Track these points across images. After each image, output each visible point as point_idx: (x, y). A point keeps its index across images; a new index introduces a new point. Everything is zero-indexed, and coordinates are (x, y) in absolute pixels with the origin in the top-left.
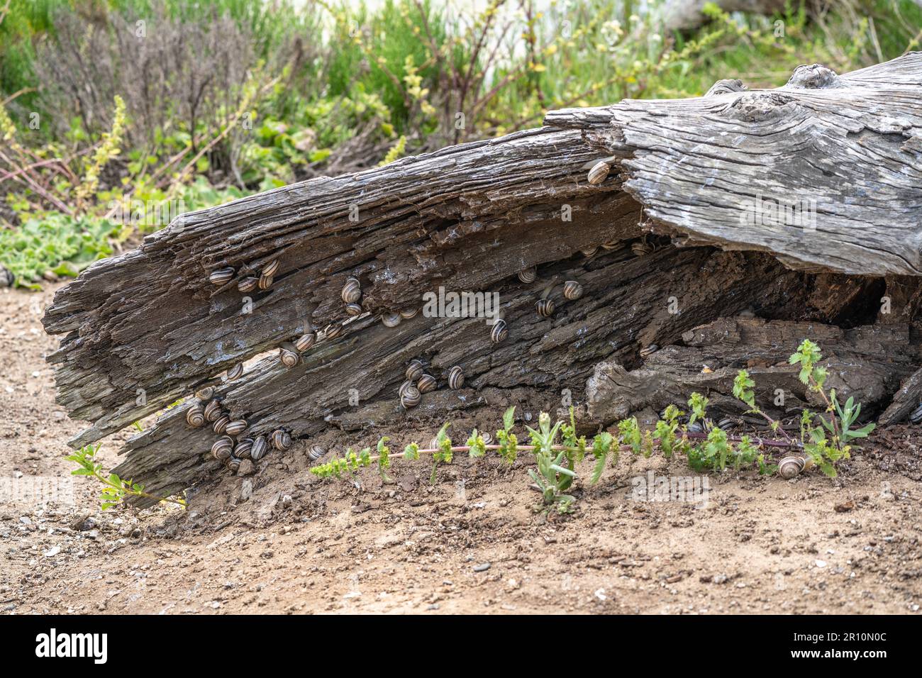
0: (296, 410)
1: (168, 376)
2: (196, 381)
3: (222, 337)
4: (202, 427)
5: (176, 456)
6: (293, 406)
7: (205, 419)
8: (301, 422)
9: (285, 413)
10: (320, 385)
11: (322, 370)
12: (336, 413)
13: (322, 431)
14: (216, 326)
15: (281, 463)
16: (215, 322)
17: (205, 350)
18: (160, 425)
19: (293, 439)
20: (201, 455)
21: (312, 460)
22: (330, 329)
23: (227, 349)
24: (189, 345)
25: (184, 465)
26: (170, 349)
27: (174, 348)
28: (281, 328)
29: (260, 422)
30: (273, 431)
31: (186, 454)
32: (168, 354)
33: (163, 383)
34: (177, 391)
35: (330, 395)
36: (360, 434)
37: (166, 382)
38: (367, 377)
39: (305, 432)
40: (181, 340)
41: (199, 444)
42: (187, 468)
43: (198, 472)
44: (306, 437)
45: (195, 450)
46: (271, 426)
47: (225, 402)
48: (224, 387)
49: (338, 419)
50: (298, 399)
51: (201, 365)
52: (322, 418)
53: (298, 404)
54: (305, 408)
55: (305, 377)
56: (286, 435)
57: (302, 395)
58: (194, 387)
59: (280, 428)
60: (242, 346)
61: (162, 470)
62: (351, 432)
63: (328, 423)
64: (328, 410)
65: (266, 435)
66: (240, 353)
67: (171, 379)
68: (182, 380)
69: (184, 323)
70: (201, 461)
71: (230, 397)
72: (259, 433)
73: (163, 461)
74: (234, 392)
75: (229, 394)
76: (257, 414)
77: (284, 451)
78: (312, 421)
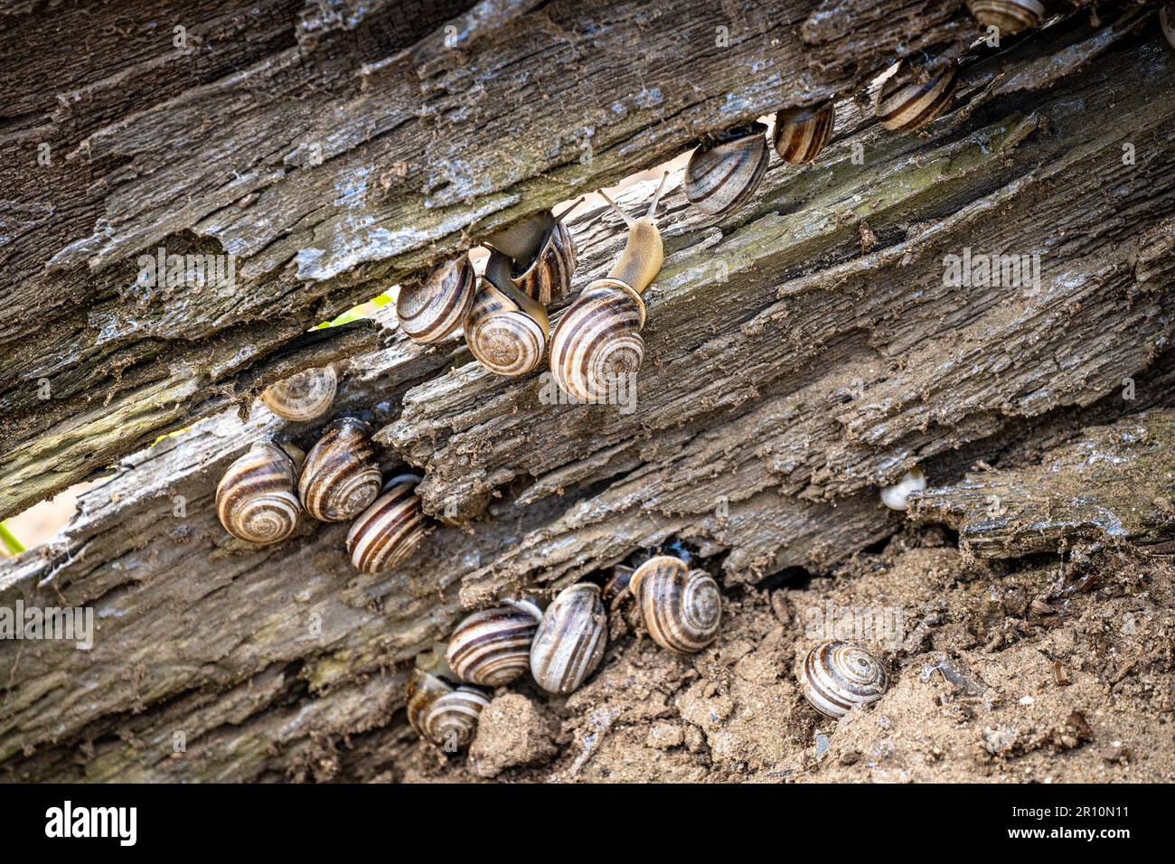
0: (745, 458)
1: (111, 332)
2: (249, 351)
3: (369, 146)
4: (291, 543)
5: (173, 677)
6: (727, 439)
7: (305, 515)
8: (768, 508)
9: (688, 474)
10: (856, 341)
11: (862, 277)
12: (940, 470)
13: (876, 549)
14: (336, 92)
15: (673, 716)
16: (328, 74)
17: (287, 208)
18: (88, 535)
19: (736, 592)
20: (293, 666)
21: (819, 718)
22: (889, 91)
23: (395, 199)
24: (205, 186)
25: (213, 716)
26: (113, 206)
27: (132, 198)
28: (648, 96)
29: (573, 518)
30: (634, 556)
31: (223, 664)
32: (104, 227)
33: (87, 363)
34: (157, 395)
35: (903, 386)
36: (1055, 579)
37: (101, 356)
38: (1088, 303)
39: (792, 558)
40: (165, 159)
41: (283, 619)
42: (226, 728)
43: (283, 747)
44: (797, 578)
45: (262, 648)
46: (622, 535)
47: (397, 434)
48: (393, 358)
49: (946, 499)
50: (749, 407)
51: (268, 278)
52: (871, 494)
53: (749, 428)
54: (787, 454)
55: (777, 311)
56: (696, 578)
57: (769, 390)
58: (240, 376)
59: (668, 546)
60: (463, 188)
61: (108, 738)
62: (1012, 566)
63: (898, 515)
64: (902, 459)
65: (600, 577)
66: (455, 221)
67: (127, 344)
68: (177, 347)
69: (177, 77)
70: (297, 693)
71: (420, 413)
72: (565, 569)
73: (112, 703)
74: (440, 387)
75: (417, 395)
76: (553, 482)
77: (687, 655)
78: (821, 510)
